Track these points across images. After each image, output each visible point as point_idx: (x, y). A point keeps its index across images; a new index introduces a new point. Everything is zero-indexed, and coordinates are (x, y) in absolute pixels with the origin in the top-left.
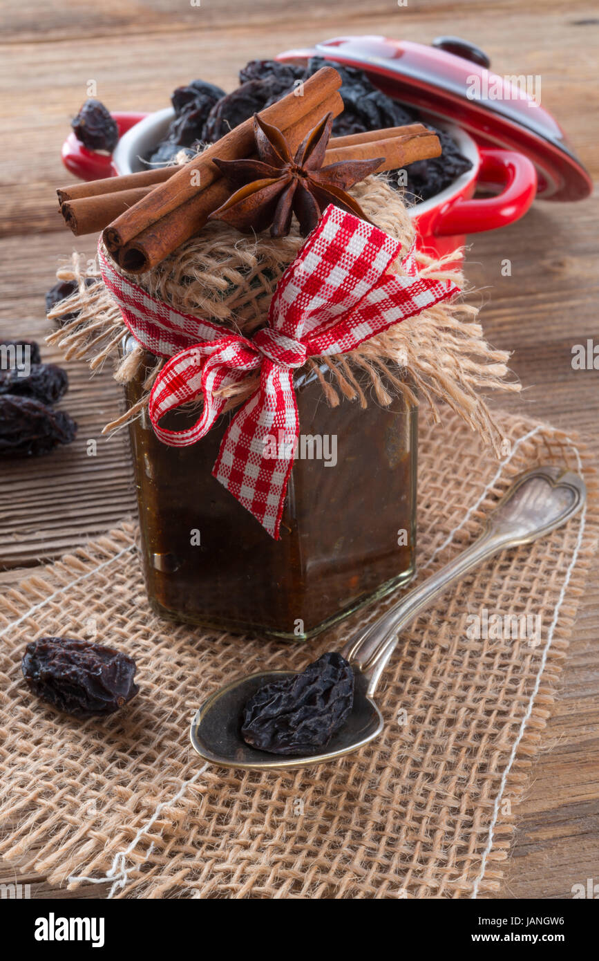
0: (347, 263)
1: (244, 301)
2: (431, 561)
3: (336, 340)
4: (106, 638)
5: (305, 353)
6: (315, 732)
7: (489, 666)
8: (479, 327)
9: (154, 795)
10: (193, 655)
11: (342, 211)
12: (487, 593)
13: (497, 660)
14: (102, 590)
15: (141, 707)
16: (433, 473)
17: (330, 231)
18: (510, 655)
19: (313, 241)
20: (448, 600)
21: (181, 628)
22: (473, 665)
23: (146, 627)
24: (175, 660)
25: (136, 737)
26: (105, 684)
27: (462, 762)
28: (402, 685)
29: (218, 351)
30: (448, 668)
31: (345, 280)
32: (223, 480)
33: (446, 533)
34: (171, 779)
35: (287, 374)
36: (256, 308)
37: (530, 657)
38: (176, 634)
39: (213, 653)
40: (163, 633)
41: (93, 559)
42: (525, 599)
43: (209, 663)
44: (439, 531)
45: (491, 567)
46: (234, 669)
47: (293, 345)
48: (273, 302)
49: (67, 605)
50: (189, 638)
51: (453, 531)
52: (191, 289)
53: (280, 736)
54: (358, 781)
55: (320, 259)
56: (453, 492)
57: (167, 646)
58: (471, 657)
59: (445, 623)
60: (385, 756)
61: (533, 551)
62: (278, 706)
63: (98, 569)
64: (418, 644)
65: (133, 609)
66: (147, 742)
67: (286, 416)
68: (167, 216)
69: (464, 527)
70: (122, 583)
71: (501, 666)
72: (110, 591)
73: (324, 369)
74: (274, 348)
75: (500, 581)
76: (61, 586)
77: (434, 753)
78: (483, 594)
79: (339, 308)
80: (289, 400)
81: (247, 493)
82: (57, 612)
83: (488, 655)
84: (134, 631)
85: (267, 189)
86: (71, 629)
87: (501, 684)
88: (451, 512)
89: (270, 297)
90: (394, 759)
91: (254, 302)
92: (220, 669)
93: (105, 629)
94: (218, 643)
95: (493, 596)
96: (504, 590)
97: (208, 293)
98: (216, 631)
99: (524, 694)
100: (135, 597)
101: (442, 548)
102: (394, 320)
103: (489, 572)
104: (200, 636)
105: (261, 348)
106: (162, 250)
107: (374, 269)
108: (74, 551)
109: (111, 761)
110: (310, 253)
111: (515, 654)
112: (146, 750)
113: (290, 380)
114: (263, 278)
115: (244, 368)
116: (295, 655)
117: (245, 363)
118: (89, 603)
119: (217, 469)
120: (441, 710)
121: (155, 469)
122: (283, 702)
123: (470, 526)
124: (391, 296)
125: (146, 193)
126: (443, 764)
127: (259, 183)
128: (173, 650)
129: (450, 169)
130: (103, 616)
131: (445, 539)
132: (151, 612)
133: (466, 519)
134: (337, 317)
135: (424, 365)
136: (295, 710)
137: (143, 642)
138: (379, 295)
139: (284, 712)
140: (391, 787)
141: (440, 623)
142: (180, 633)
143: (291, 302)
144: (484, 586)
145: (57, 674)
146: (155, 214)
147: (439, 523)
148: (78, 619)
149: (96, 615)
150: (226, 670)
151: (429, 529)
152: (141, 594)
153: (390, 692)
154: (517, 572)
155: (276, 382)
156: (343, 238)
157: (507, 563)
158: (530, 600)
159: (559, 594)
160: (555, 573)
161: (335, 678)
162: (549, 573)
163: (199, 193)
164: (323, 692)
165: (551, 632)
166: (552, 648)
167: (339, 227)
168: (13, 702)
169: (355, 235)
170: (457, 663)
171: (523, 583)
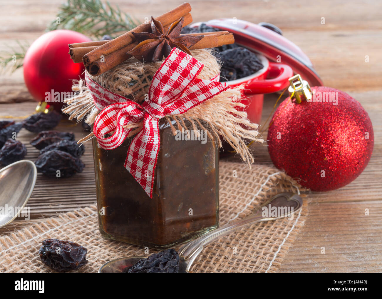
0: (180, 71)
1: (138, 88)
3: (178, 108)
5: (163, 111)
7: (245, 265)
8: (246, 114)
10: (115, 252)
11: (179, 50)
12: (250, 238)
13: (249, 263)
14: (82, 226)
15: (88, 269)
16: (233, 190)
17: (173, 57)
18: (255, 262)
19: (166, 61)
20: (231, 239)
21: (112, 243)
22: (237, 264)
23: (98, 241)
24: (106, 254)
26: (72, 256)
28: (204, 269)
29: (125, 107)
30: (226, 265)
31: (179, 78)
32: (129, 169)
33: (236, 214)
35: (156, 122)
36: (144, 91)
38: (110, 244)
39: (124, 252)
40: (104, 244)
41: (81, 215)
42: (266, 242)
43: (121, 255)
44: (232, 213)
45: (254, 228)
47: (156, 107)
48: (150, 89)
49: (65, 230)
50: (115, 246)
51: (238, 213)
52: (117, 82)
55: (168, 68)
56: (241, 198)
57: (105, 249)
58: (237, 261)
59: (229, 247)
61: (275, 223)
62: (142, 266)
63: (82, 219)
64: (214, 254)
65: (93, 234)
67: (154, 139)
69: (244, 212)
70: (91, 225)
71: (250, 266)
72: (85, 227)
73: (173, 123)
74: (150, 108)
75: (257, 234)
76: (64, 223)
78: (248, 238)
79: (177, 91)
80: (156, 132)
81: (138, 175)
82: (60, 232)
83: (245, 261)
84: (92, 242)
85: (151, 43)
88: (238, 206)
89: (149, 87)
91: (143, 89)
93: (79, 241)
94: (127, 249)
95: (252, 239)
96: (258, 237)
97: (124, 84)
98: (127, 244)
100: (96, 230)
101: (233, 219)
102: (202, 100)
103: (253, 230)
104: (120, 246)
105: (144, 108)
106: (106, 66)
107: (191, 74)
110: (164, 66)
111: (258, 261)
113: (157, 124)
114: (147, 79)
115: (137, 116)
117: (137, 114)
118: (75, 230)
119: (126, 164)
121: (103, 166)
122: (144, 264)
123: (246, 212)
127: (148, 40)
128: (107, 251)
129: (254, 68)
130: (80, 236)
131: (235, 216)
132: (101, 236)
133: (245, 208)
134: (176, 96)
135: (218, 124)
136: (149, 268)
137: (95, 246)
138: (195, 88)
139: (144, 268)
141: (226, 247)
142: (112, 244)
143: (156, 86)
144: (249, 235)
145: (52, 252)
146: (105, 52)
147: (233, 210)
148: (68, 236)
149: (77, 236)
151: (229, 212)
152: (98, 229)
154: (265, 231)
155: (150, 123)
156: (178, 60)
157: (262, 227)
158: (269, 242)
159: (283, 241)
160: (282, 233)
161: (170, 258)
162: (279, 233)
163: (125, 46)
164: (163, 262)
165: (276, 254)
166: (275, 261)
167: (177, 56)
168: (33, 264)
169: (184, 59)
170: (231, 263)
171: (267, 235)
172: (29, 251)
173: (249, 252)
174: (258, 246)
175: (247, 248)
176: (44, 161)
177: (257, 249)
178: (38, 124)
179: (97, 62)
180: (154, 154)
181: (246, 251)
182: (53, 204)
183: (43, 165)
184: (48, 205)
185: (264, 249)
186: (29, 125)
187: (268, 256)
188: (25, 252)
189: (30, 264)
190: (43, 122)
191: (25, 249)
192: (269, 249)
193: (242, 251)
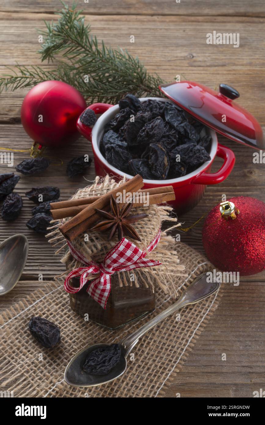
0: (125, 258)
2: (161, 305)
4: (56, 315)
7: (166, 350)
9: (56, 379)
10: (80, 328)
11: (128, 240)
14: (59, 296)
15: (61, 345)
17: (121, 248)
18: (174, 347)
19: (116, 250)
22: (162, 348)
23: (69, 313)
24: (74, 328)
25: (56, 356)
27: (147, 384)
28: (138, 352)
30: (154, 348)
31: (124, 261)
32: (90, 294)
37: (180, 348)
38: (77, 318)
39: (86, 328)
40: (74, 317)
42: (186, 326)
43: (84, 332)
49: (48, 301)
50: (80, 320)
55: (117, 255)
57: (74, 322)
58: (162, 345)
66: (59, 358)
67: (107, 286)
68: (79, 224)
71: (170, 350)
72: (62, 297)
76: (47, 293)
77: (140, 379)
80: (108, 281)
81: (96, 298)
82: (44, 303)
83: (168, 345)
84: (65, 314)
87: (168, 357)
90: (128, 379)
99: (174, 362)
101: (166, 301)
105: (101, 269)
109: (48, 363)
110: (115, 253)
111: (176, 347)
112: (58, 361)
113: (110, 277)
115: (95, 273)
116: (110, 334)
118: (54, 301)
119: (88, 290)
120: (146, 364)
122: (96, 361)
124: (142, 262)
126: (142, 383)
127: (106, 222)
128: (75, 324)
130: (57, 307)
137: (67, 319)
139: (95, 365)
140: (124, 389)
142: (78, 318)
149: (55, 307)
150: (88, 336)
154: (187, 314)
155: (104, 278)
156: (125, 250)
158: (188, 326)
159: (198, 325)
160: (199, 316)
161: (114, 354)
162: (197, 316)
164: (108, 359)
165: (190, 340)
166: (188, 346)
168: (25, 335)
169: (129, 250)
170: (157, 347)
171: (188, 319)
172: (22, 323)
173: (171, 337)
174: (180, 330)
176: (35, 223)
177: (178, 334)
179: (69, 234)
181: (170, 335)
183: (35, 226)
184: (37, 266)
185: (183, 334)
187: (184, 340)
188: (19, 323)
189: (23, 335)
191: (19, 321)
192: (186, 335)
193: (167, 335)
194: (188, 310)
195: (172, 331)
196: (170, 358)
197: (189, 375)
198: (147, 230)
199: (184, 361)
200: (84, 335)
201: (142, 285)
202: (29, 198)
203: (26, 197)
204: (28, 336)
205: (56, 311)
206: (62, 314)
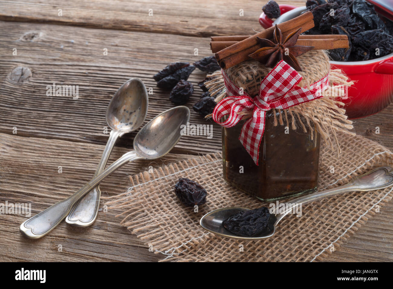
0: (281, 80)
1: (253, 85)
3: (281, 104)
4: (207, 183)
5: (269, 106)
6: (248, 230)
7: (324, 228)
8: (344, 110)
9: (193, 235)
10: (230, 197)
11: (285, 63)
12: (339, 204)
13: (329, 227)
14: (213, 168)
15: (205, 208)
16: (343, 158)
17: (278, 69)
18: (334, 227)
19: (272, 71)
20: (323, 203)
21: (232, 187)
22: (319, 226)
23: (221, 184)
24: (223, 197)
26: (193, 197)
27: (296, 255)
28: (290, 226)
29: (239, 100)
30: (310, 225)
31: (280, 86)
32: (242, 142)
33: (336, 180)
34: (201, 232)
36: (256, 88)
37: (341, 230)
38: (229, 189)
39: (237, 198)
40: (225, 187)
41: (216, 158)
42: (351, 210)
43: (233, 201)
44: (334, 179)
45: (346, 196)
46: (239, 205)
47: (264, 103)
49: (200, 170)
50: (232, 191)
51: (338, 180)
52: (237, 78)
53: (235, 228)
54: (259, 250)
55: (273, 77)
56: (346, 167)
57: (224, 192)
58: (320, 223)
59: (318, 210)
60: (272, 246)
61: (366, 194)
62: (237, 218)
67: (260, 125)
68: (237, 53)
69: (342, 180)
71: (329, 229)
74: (258, 103)
75: (346, 202)
76: (201, 164)
77: (288, 250)
78: (337, 204)
79: (279, 94)
80: (262, 120)
81: (248, 148)
82: (196, 171)
83: (326, 225)
84: (217, 184)
85: (269, 50)
86: (197, 178)
87: (324, 235)
88: (341, 173)
90: (274, 247)
91: (256, 86)
92: (236, 203)
93: (208, 181)
94: (240, 195)
95: (340, 206)
96: (346, 205)
98: (242, 191)
99: (331, 241)
101: (331, 185)
102: (301, 102)
103: (344, 197)
104: (236, 191)
105: (255, 102)
106: (231, 63)
107: (290, 84)
108: (211, 154)
109: (187, 221)
110: (270, 75)
111: (336, 227)
113: (265, 114)
115: (248, 107)
117: (249, 105)
118: (207, 171)
119: (240, 138)
120: (298, 237)
122: (239, 218)
123: (344, 180)
124: (300, 94)
125: (235, 43)
126: (289, 254)
127: (266, 48)
130: (210, 177)
131: (335, 182)
133: (345, 177)
134: (279, 97)
135: (315, 119)
136: (242, 221)
137: (217, 188)
138: (295, 93)
139: (238, 221)
141: (315, 209)
144: (339, 201)
145: (182, 190)
146: (233, 52)
147: (335, 176)
148: (201, 175)
149: (207, 176)
150: (237, 204)
151: (331, 177)
153: (286, 226)
154: (354, 201)
155: (258, 113)
156: (282, 72)
157: (353, 196)
158: (353, 211)
159: (365, 211)
160: (368, 204)
161: (261, 215)
162: (366, 204)
163: (251, 47)
164: (254, 218)
165: (353, 223)
166: (351, 229)
167: (282, 68)
168: (169, 195)
169: (286, 72)
170: (314, 224)
171: (354, 204)
172: (169, 184)
173: (332, 218)
174: (343, 213)
175: (332, 213)
176: (202, 105)
177: (340, 216)
178: (208, 66)
179: (225, 60)
180: (259, 137)
181: (331, 215)
182: (200, 142)
183: (200, 107)
184: (197, 143)
185: (346, 217)
186: (202, 66)
187: (347, 223)
188: (166, 184)
189: (167, 195)
190: (213, 65)
191: (166, 182)
192: (350, 218)
193: (327, 215)
194: (356, 197)
195: (333, 212)
196: (327, 236)
197: (347, 256)
198: (312, 69)
199: (343, 242)
200: (233, 203)
201: (300, 127)
202: (201, 87)
203: (198, 86)
204: (172, 196)
205: (207, 180)
206: (214, 183)
